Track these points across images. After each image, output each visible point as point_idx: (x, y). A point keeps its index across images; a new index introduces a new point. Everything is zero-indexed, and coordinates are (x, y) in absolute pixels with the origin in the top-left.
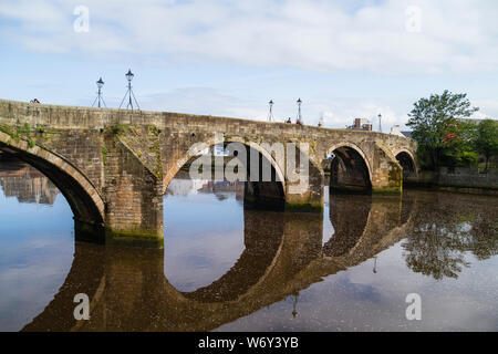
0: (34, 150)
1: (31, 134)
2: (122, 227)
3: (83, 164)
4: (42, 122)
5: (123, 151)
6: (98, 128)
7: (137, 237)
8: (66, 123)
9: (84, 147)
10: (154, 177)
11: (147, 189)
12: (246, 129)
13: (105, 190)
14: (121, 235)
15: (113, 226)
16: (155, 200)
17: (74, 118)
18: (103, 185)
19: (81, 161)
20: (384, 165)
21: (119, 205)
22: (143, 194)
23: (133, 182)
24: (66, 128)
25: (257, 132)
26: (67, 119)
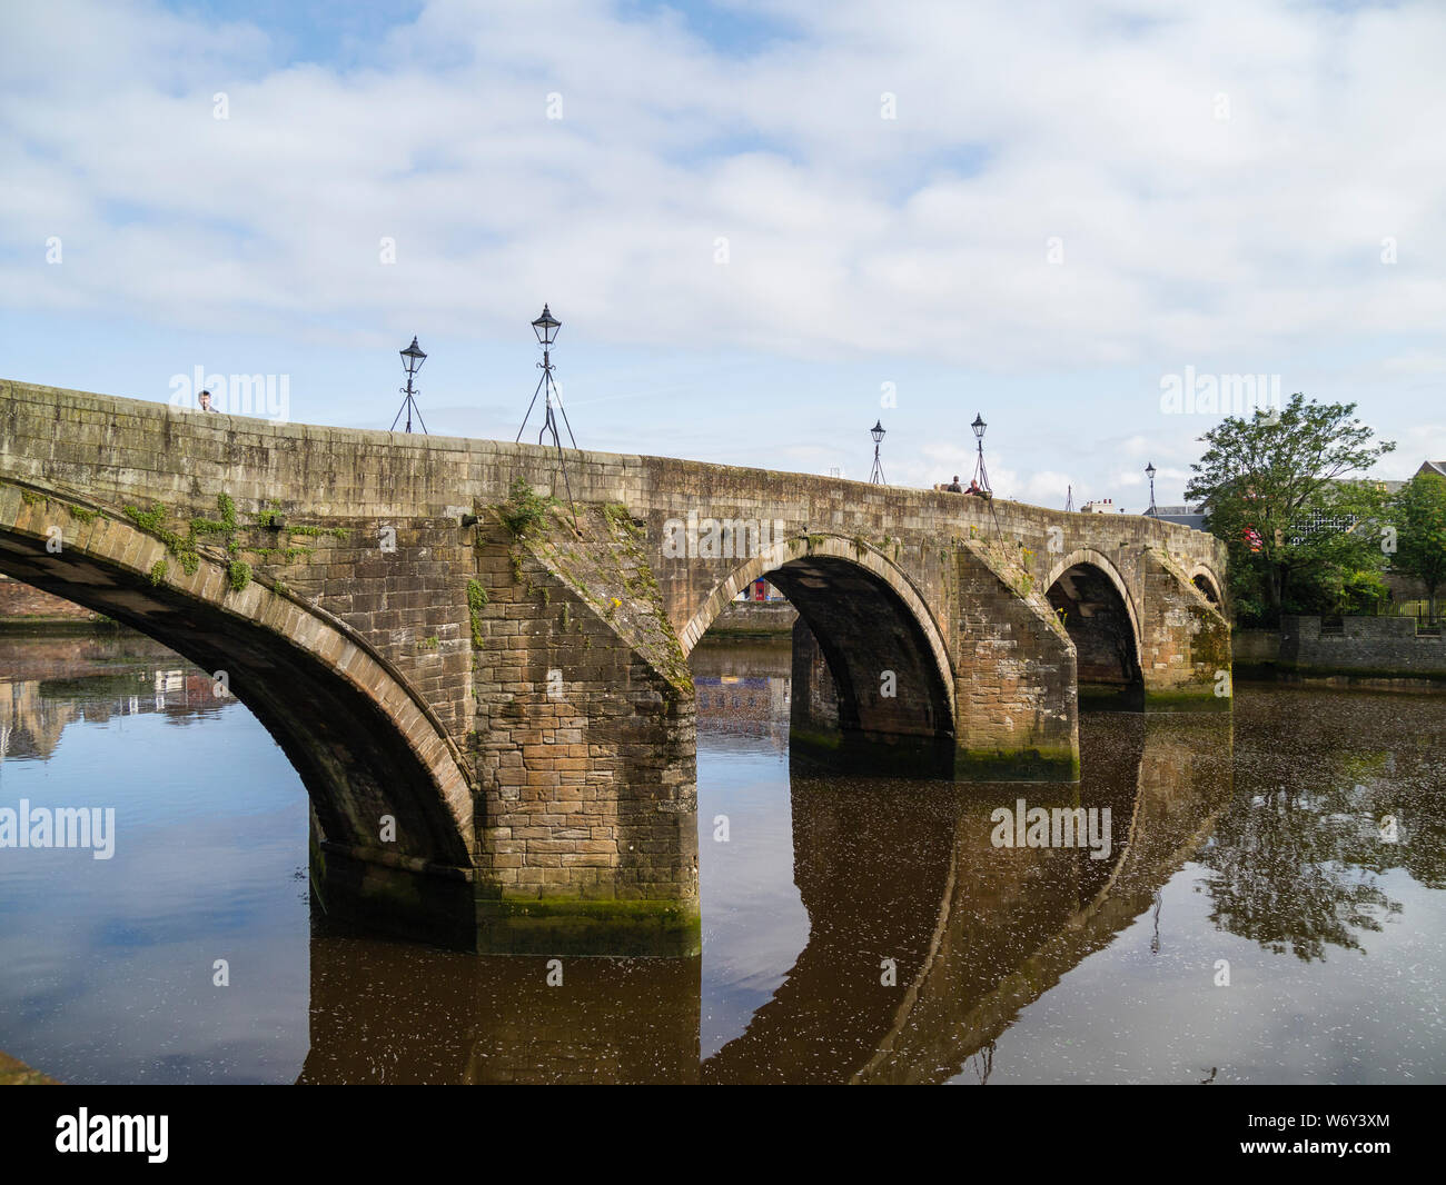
0: (247, 602)
1: (241, 538)
2: (543, 878)
3: (408, 649)
4: (276, 491)
5: (547, 596)
6: (455, 512)
7: (603, 915)
8: (355, 495)
9: (413, 583)
10: (666, 688)
11: (641, 735)
12: (859, 512)
13: (476, 743)
14: (541, 912)
15: (508, 877)
16: (671, 776)
17: (381, 478)
18: (470, 724)
19: (401, 637)
20: (1176, 618)
21: (534, 796)
22: (627, 755)
23: (589, 711)
24: (354, 512)
25: (888, 522)
26: (360, 478)
